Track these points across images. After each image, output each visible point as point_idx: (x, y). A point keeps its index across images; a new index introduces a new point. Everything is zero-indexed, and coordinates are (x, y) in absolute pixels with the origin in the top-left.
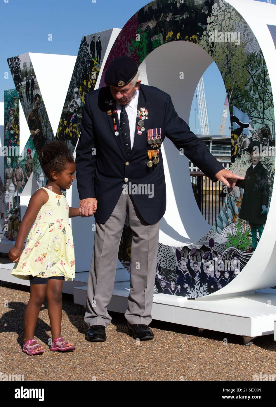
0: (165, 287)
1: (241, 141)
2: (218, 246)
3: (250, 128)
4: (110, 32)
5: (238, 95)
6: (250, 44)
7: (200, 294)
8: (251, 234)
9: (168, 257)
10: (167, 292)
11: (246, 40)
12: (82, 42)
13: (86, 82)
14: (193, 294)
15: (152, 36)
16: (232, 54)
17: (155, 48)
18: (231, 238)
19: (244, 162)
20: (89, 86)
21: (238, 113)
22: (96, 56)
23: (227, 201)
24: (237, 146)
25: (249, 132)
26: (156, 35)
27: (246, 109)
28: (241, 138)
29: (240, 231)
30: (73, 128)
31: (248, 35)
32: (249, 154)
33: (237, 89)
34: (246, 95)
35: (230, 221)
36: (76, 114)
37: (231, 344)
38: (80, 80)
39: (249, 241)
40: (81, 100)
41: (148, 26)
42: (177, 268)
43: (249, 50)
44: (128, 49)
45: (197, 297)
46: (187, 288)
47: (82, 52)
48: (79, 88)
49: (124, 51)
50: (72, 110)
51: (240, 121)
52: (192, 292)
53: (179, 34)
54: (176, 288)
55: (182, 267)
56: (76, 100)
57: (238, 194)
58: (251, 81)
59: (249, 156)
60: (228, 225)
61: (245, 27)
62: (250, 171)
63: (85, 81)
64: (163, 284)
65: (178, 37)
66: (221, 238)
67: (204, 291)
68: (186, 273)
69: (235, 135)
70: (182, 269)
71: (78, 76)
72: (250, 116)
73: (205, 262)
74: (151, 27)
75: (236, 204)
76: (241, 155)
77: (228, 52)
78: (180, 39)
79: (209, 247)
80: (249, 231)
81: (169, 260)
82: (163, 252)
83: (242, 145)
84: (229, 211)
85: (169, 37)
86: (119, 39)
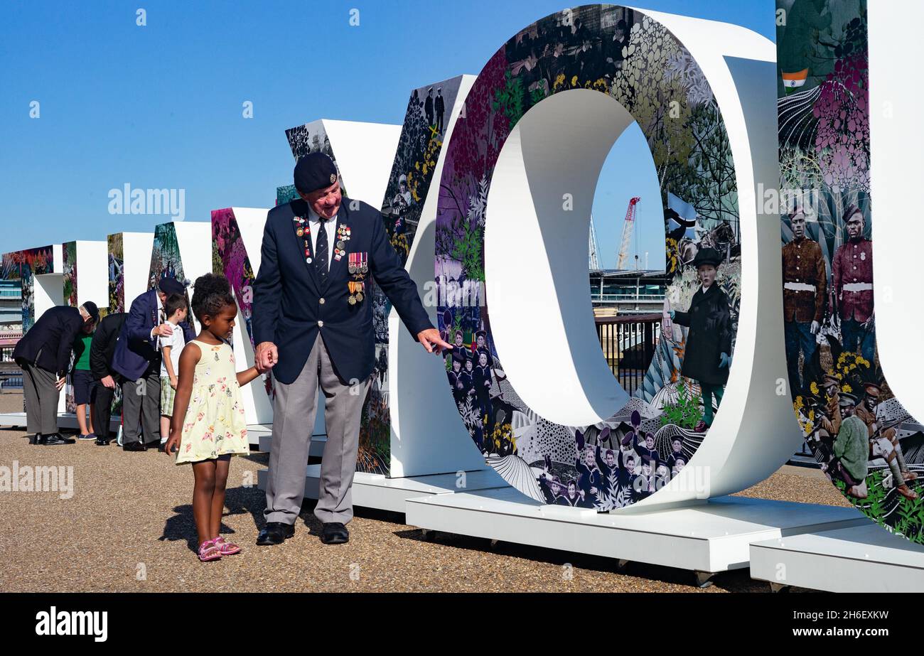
0: (559, 493)
1: (682, 250)
2: (646, 424)
3: (697, 227)
4: (458, 81)
5: (676, 175)
6: (695, 88)
7: (617, 503)
8: (702, 401)
9: (562, 444)
10: (562, 502)
11: (689, 83)
12: (412, 99)
13: (419, 165)
14: (606, 504)
15: (531, 83)
16: (665, 107)
17: (535, 103)
18: (669, 409)
19: (689, 283)
20: (425, 171)
21: (676, 204)
22: (435, 121)
23: (661, 349)
24: (676, 257)
25: (696, 234)
26: (537, 81)
27: (690, 196)
28: (682, 244)
29: (683, 398)
30: (398, 241)
31: (692, 73)
32: (696, 270)
33: (675, 163)
34: (690, 174)
35: (667, 381)
36: (404, 218)
37: (676, 586)
38: (408, 163)
39: (699, 413)
40: (412, 195)
41: (524, 67)
42: (578, 461)
43: (694, 98)
44: (490, 106)
45: (614, 508)
46: (595, 494)
47: (411, 116)
48: (407, 175)
49: (483, 110)
50: (396, 212)
51: (680, 217)
52: (605, 500)
53: (575, 79)
54: (577, 495)
55: (587, 459)
56: (402, 195)
57: (679, 337)
58: (698, 149)
59: (696, 273)
60: (662, 387)
61: (687, 60)
62: (698, 298)
63: (417, 163)
64: (555, 489)
65: (574, 83)
66: (652, 409)
67: (625, 499)
68: (593, 470)
69: (672, 240)
70: (587, 464)
71: (406, 155)
72: (697, 208)
73: (625, 450)
74: (529, 68)
75: (675, 352)
76: (683, 271)
77: (658, 104)
78: (577, 87)
79: (631, 425)
80: (700, 396)
81: (564, 448)
82: (553, 436)
83: (684, 256)
84: (664, 365)
85: (559, 83)
86: (475, 91)
